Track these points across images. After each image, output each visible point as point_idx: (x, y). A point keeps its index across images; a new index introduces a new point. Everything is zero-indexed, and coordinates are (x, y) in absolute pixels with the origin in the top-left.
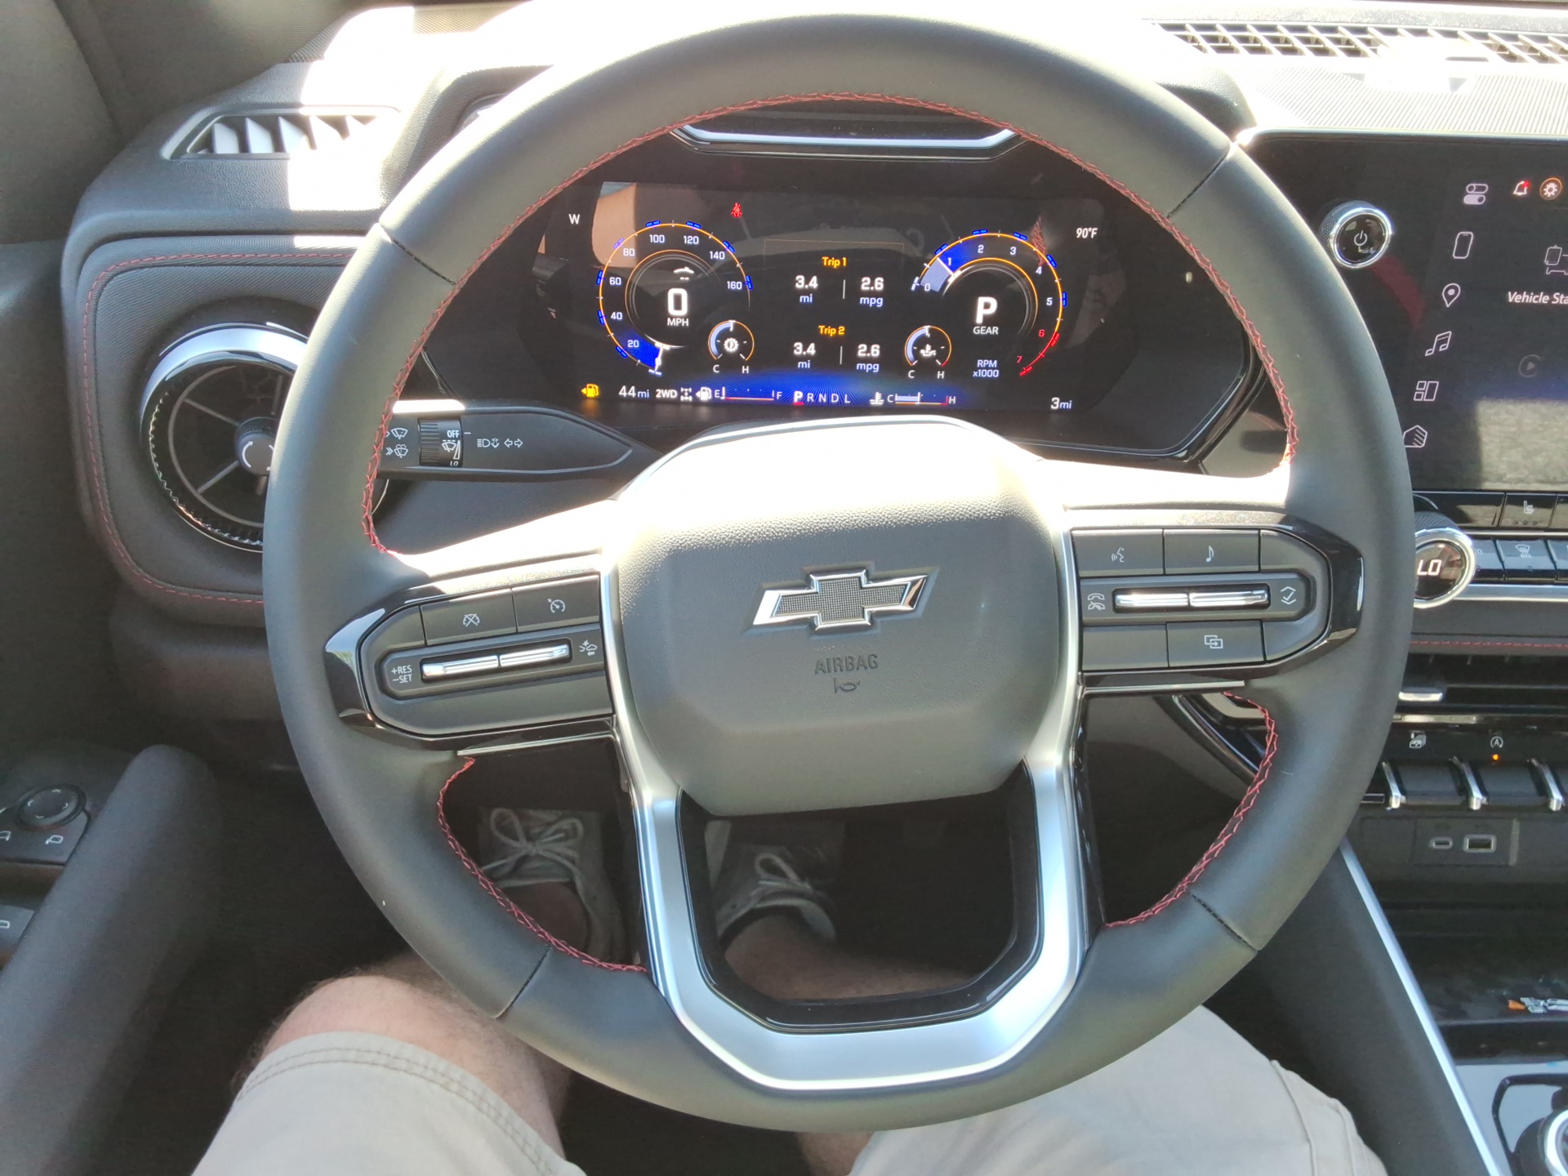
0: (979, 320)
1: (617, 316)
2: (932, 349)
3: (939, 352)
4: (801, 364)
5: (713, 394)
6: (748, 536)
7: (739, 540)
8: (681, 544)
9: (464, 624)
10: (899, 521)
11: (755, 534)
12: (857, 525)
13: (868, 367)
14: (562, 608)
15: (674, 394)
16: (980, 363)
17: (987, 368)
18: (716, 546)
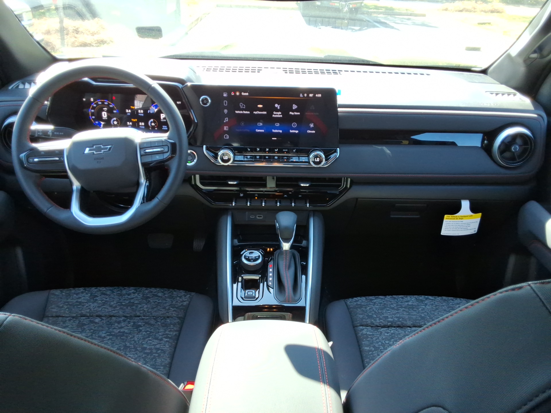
0: (162, 118)
1: (93, 117)
3: (155, 124)
9: (41, 154)
13: (142, 127)
14: (58, 153)
16: (163, 126)
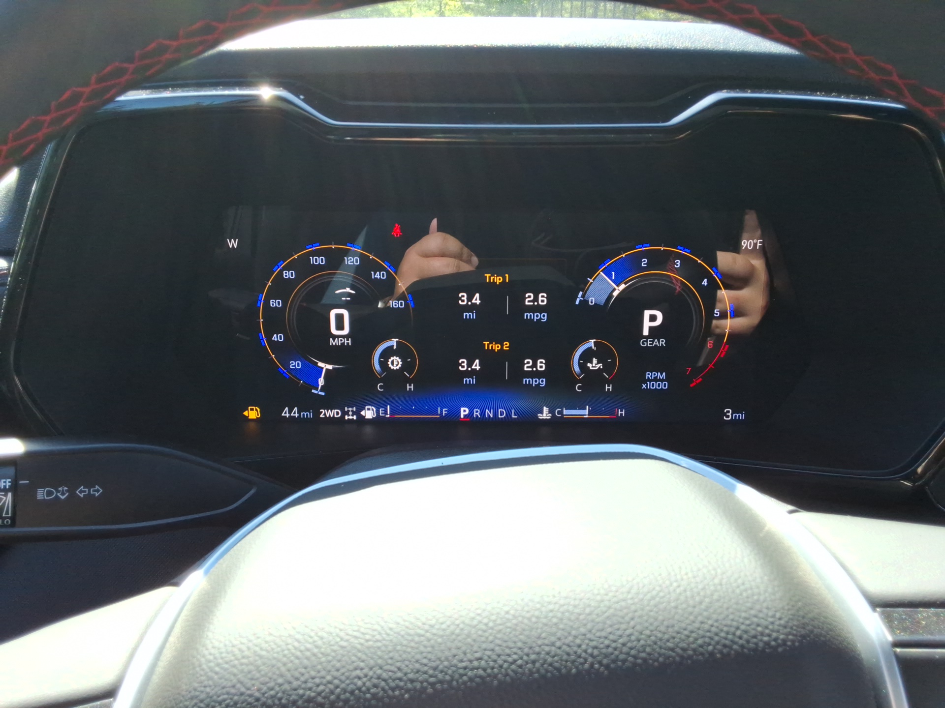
0: (646, 332)
1: (278, 338)
2: (598, 363)
3: (605, 365)
4: (466, 380)
5: (378, 412)
10: (614, 661)
12: (538, 671)
13: (534, 382)
15: (338, 413)
16: (648, 375)
17: (656, 379)
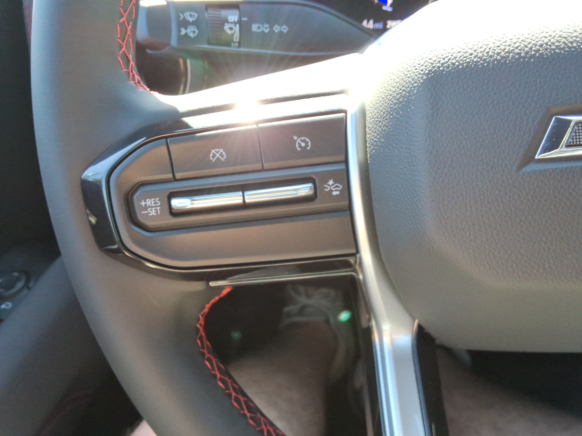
6: (531, 48)
7: (519, 54)
8: (443, 64)
9: (211, 159)
11: (541, 46)
14: (308, 146)
18: (489, 63)
